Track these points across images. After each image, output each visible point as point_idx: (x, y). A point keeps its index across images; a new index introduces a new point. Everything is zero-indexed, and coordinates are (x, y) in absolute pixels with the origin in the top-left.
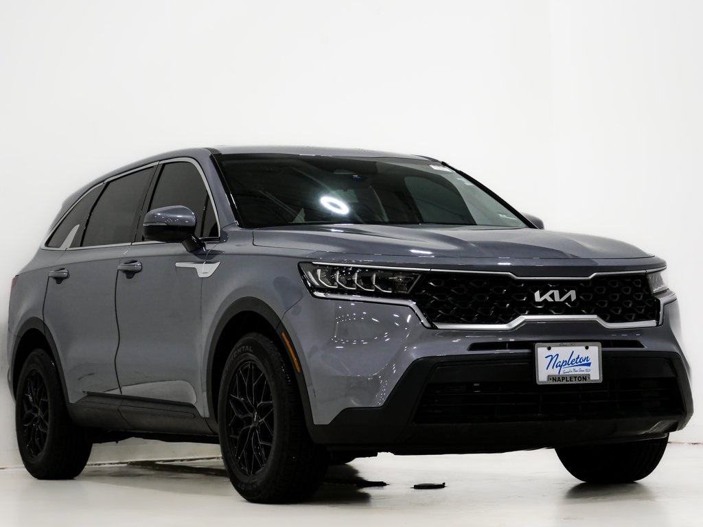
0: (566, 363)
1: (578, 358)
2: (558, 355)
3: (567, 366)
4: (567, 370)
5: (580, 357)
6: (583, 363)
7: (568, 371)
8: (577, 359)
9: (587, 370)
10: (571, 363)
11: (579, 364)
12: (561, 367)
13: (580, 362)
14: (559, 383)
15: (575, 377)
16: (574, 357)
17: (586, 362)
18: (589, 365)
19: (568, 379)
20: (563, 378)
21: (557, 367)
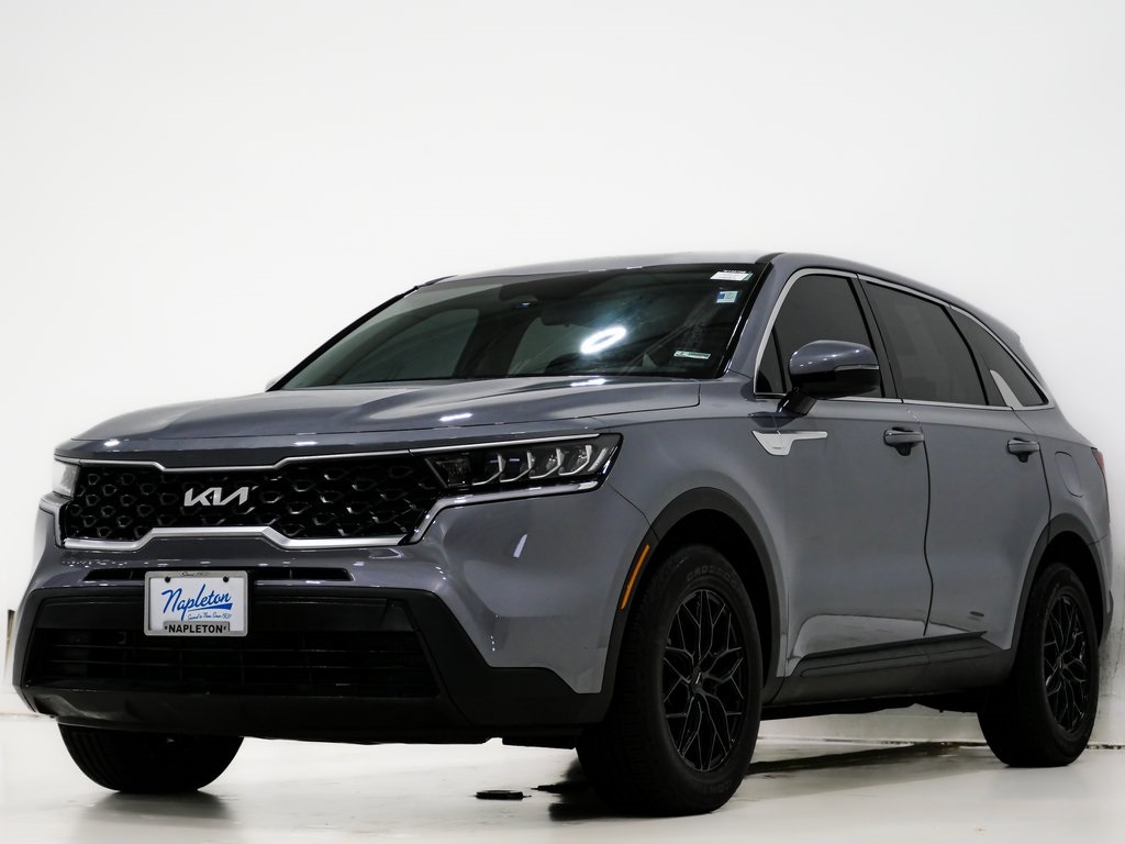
0: (192, 603)
1: (212, 595)
2: (180, 590)
3: (194, 607)
4: (194, 614)
5: (215, 594)
6: (220, 603)
7: (196, 615)
8: (211, 597)
9: (225, 615)
10: (201, 604)
11: (214, 605)
12: (185, 608)
13: (215, 602)
14: (179, 634)
15: (205, 626)
16: (206, 593)
17: (224, 602)
18: (229, 607)
19: (194, 629)
20: (186, 627)
21: (179, 609)
